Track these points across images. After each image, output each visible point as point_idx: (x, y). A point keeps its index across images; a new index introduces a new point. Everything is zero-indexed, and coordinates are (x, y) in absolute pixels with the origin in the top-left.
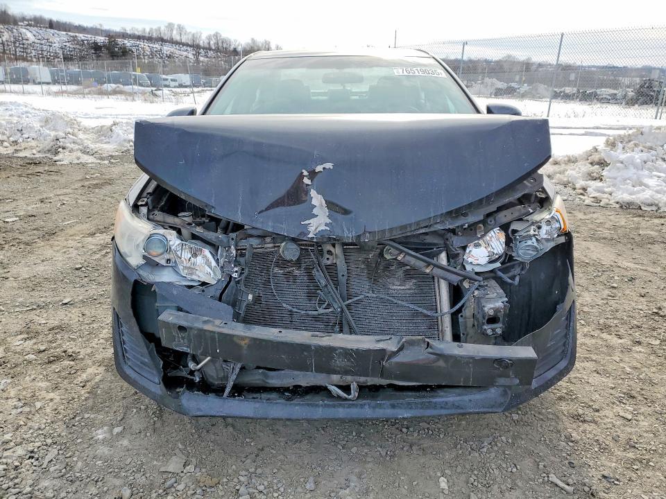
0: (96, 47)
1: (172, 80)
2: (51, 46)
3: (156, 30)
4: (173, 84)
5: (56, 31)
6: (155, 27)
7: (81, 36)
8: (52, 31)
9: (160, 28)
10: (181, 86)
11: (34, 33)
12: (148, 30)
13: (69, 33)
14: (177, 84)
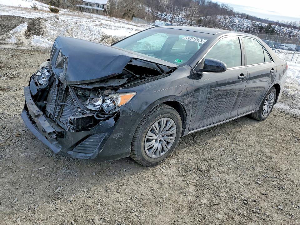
0: (261, 28)
1: (286, 46)
2: (243, 26)
3: (294, 22)
4: (285, 48)
5: (248, 20)
6: (293, 21)
7: (257, 23)
8: (246, 20)
9: (296, 22)
10: (289, 49)
11: (239, 20)
12: (289, 22)
13: (253, 21)
14: (287, 48)
